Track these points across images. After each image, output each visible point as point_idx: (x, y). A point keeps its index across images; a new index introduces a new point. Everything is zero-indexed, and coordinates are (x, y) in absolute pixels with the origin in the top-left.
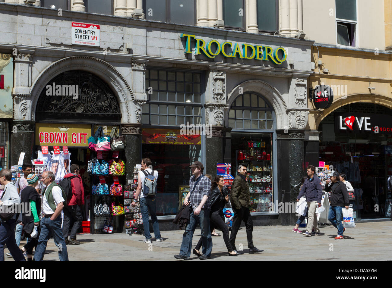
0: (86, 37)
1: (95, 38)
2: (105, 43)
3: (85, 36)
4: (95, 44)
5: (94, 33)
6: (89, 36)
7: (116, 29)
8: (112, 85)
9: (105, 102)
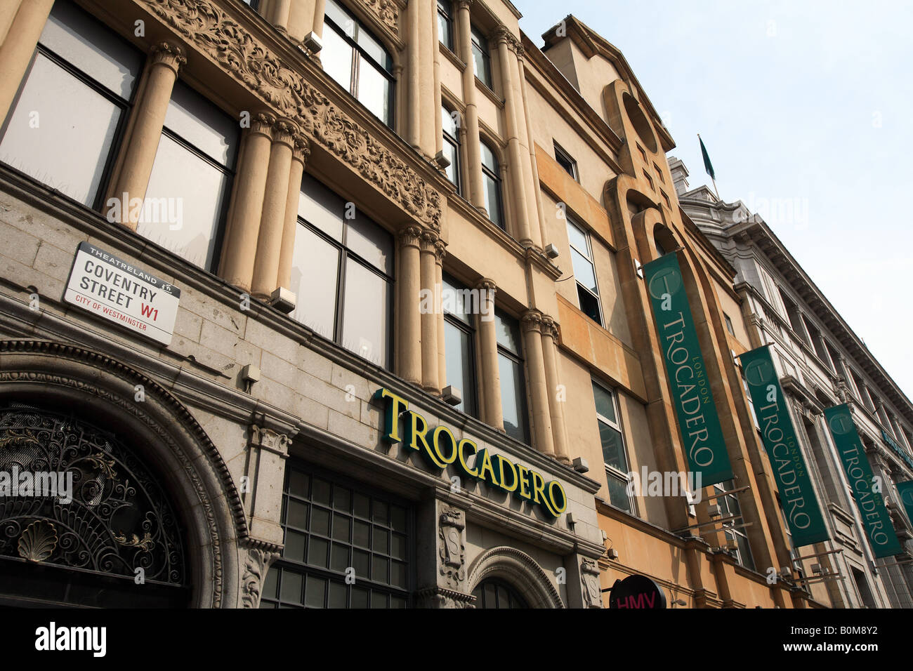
0: (119, 298)
1: (153, 313)
2: (184, 340)
3: (116, 294)
4: (145, 327)
5: (152, 297)
6: (129, 298)
7: (222, 317)
8: (179, 482)
9: (141, 538)
